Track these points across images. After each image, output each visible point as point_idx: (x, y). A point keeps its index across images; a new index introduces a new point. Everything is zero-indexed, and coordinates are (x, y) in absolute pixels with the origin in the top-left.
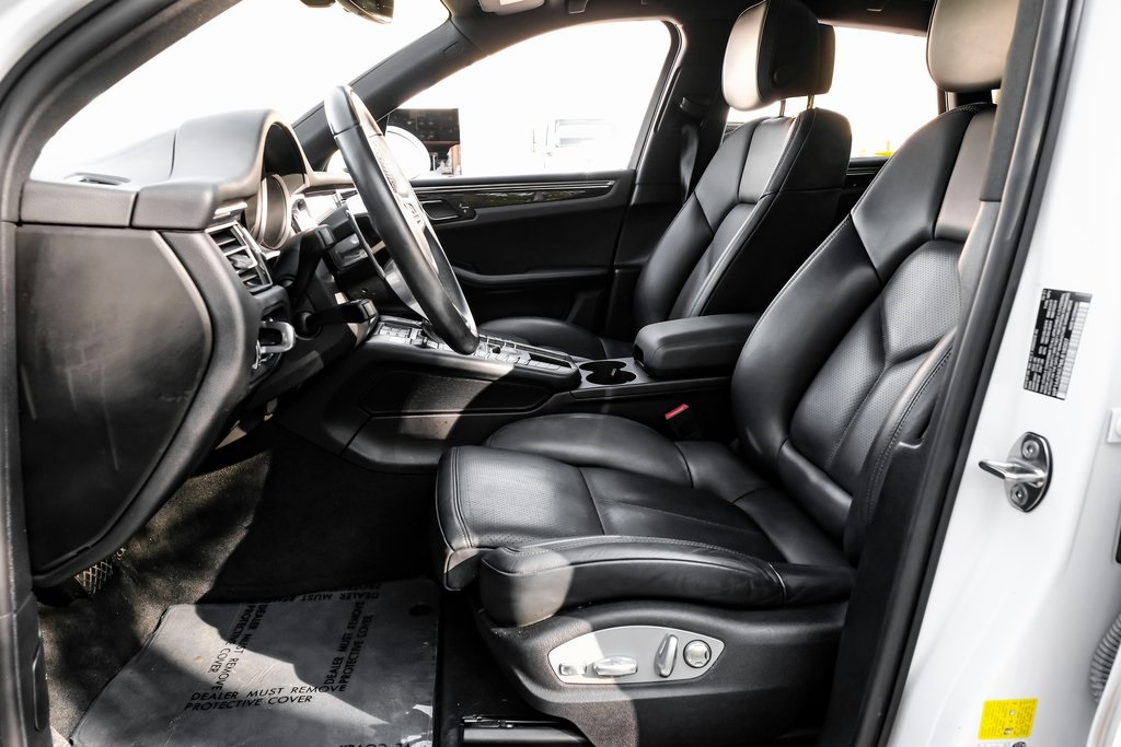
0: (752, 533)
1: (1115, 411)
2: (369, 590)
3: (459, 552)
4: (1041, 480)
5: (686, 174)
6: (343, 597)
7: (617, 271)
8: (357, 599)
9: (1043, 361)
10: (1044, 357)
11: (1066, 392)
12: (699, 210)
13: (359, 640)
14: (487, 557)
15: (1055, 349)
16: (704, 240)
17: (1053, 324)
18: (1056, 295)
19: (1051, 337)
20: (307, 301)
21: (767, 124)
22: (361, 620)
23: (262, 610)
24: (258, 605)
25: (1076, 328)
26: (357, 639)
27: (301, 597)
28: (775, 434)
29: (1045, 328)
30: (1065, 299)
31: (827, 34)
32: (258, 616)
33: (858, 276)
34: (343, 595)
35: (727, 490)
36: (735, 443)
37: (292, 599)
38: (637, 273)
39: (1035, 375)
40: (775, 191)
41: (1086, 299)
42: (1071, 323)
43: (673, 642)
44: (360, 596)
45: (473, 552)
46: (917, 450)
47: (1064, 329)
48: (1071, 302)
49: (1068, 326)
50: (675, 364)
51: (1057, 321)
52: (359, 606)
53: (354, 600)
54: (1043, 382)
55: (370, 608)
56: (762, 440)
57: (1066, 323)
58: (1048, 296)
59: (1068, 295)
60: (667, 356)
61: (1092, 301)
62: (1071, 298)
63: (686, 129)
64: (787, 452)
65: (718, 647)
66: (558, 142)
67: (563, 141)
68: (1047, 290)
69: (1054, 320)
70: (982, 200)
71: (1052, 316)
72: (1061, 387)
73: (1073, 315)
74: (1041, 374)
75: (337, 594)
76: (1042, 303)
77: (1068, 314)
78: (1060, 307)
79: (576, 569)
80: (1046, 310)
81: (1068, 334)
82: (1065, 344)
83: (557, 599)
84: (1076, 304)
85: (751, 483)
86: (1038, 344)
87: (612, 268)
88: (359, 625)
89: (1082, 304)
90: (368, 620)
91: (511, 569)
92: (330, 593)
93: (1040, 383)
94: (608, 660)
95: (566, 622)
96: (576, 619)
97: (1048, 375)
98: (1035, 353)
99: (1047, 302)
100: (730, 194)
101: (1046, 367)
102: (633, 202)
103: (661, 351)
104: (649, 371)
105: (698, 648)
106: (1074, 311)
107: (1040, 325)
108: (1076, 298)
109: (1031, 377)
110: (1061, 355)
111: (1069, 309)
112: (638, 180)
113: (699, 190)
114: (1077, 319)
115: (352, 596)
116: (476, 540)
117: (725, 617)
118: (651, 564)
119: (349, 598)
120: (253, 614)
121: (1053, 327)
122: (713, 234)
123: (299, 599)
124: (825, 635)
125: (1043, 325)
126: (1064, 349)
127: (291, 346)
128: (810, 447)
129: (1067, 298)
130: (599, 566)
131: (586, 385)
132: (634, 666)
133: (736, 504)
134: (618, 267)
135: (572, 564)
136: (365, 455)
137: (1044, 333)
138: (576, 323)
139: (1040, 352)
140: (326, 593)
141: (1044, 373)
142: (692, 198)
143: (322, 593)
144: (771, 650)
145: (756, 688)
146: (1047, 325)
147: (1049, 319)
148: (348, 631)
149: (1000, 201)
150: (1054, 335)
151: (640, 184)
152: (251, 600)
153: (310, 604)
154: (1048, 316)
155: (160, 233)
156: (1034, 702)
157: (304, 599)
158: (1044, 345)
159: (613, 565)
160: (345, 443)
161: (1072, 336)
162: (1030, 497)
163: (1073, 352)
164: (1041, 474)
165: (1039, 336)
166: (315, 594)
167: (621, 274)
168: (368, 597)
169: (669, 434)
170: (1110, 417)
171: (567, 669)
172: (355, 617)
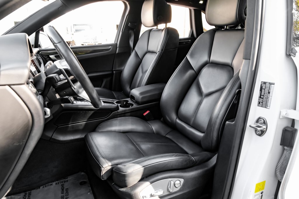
0: (174, 144)
1: (282, 111)
2: (65, 180)
3: (105, 169)
4: (265, 128)
5: (131, 44)
6: (56, 184)
7: (114, 72)
8: (61, 184)
9: (262, 99)
10: (263, 98)
11: (270, 107)
12: (136, 54)
13: (67, 197)
14: (115, 168)
15: (266, 96)
16: (139, 62)
17: (265, 90)
18: (265, 83)
19: (264, 93)
20: (47, 98)
21: (154, 30)
22: (65, 190)
23: (30, 194)
24: (28, 192)
25: (271, 91)
26: (66, 197)
27: (42, 187)
28: (174, 116)
29: (262, 91)
30: (267, 84)
31: (169, 7)
32: (29, 196)
33: (190, 73)
34: (56, 183)
35: (163, 133)
36: (162, 119)
37: (39, 188)
38: (121, 72)
39: (261, 103)
40: (162, 50)
41: (274, 84)
42: (270, 90)
43: (172, 182)
44: (62, 182)
45: (110, 168)
46: (233, 124)
47: (268, 91)
48: (269, 85)
49: (269, 91)
50: (145, 100)
51: (266, 89)
52: (62, 186)
53: (60, 184)
54: (263, 104)
55: (66, 185)
56: (170, 118)
57: (268, 90)
58: (263, 83)
59: (268, 83)
60: (142, 98)
61: (275, 84)
62: (269, 84)
63: (131, 31)
64: (178, 121)
65: (182, 180)
66: (75, 31)
67: (77, 31)
68: (262, 82)
69: (265, 89)
70: (244, 59)
71: (264, 88)
72: (268, 106)
73: (270, 88)
74: (262, 103)
75: (54, 183)
76: (261, 85)
77: (269, 88)
78: (266, 86)
79: (145, 168)
80: (262, 87)
81: (269, 93)
82: (268, 95)
83: (139, 177)
84: (271, 85)
85: (169, 130)
86: (261, 95)
87: (113, 71)
88: (65, 192)
89: (272, 85)
90: (67, 190)
91: (125, 171)
92: (51, 183)
93: (262, 105)
94: (156, 191)
95: (143, 183)
96: (145, 182)
97: (264, 103)
98: (260, 97)
99: (262, 85)
100: (145, 50)
101: (264, 101)
102: (117, 52)
103: (141, 97)
104: (137, 103)
105: (178, 182)
106: (270, 87)
107: (261, 90)
108: (270, 84)
109: (259, 103)
110: (267, 98)
111: (269, 86)
112: (118, 46)
113: (136, 48)
114: (271, 89)
115: (59, 183)
116: (110, 164)
117: (182, 172)
118: (164, 162)
119: (58, 183)
120: (27, 196)
121: (265, 91)
122: (142, 61)
123: (41, 187)
124: (206, 171)
125: (262, 90)
126: (268, 96)
127: (49, 116)
128: (185, 120)
129: (268, 84)
130: (150, 166)
131: (121, 109)
132: (163, 191)
133: (166, 136)
134: (114, 71)
135: (143, 167)
136: (58, 139)
137: (262, 92)
138: (104, 87)
139: (261, 97)
140: (50, 184)
141: (263, 102)
142: (134, 51)
143: (49, 184)
144: (195, 178)
145: (192, 189)
146: (263, 90)
147: (263, 89)
148: (62, 195)
149: (250, 59)
150: (265, 93)
151: (119, 47)
152: (25, 191)
153: (46, 188)
154: (263, 88)
155: (10, 86)
156: (265, 181)
157: (43, 187)
158: (262, 95)
159: (154, 165)
160: (51, 136)
161: (270, 93)
162: (262, 133)
163: (271, 97)
164: (265, 127)
165: (261, 93)
166: (47, 185)
167: (116, 73)
168: (65, 182)
169: (145, 119)
170: (280, 112)
171: (145, 197)
172: (63, 190)
